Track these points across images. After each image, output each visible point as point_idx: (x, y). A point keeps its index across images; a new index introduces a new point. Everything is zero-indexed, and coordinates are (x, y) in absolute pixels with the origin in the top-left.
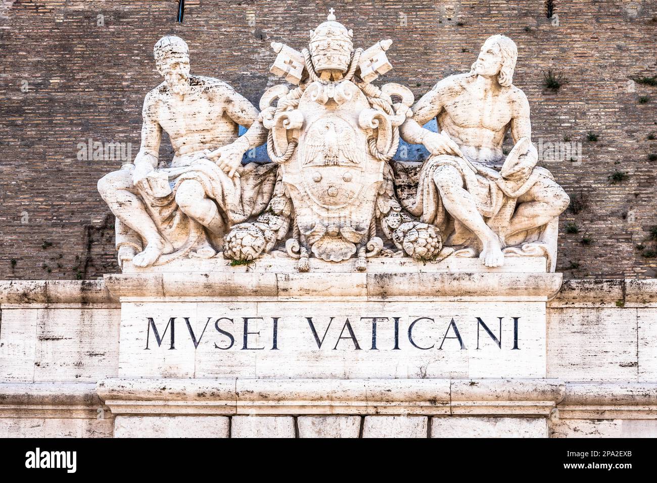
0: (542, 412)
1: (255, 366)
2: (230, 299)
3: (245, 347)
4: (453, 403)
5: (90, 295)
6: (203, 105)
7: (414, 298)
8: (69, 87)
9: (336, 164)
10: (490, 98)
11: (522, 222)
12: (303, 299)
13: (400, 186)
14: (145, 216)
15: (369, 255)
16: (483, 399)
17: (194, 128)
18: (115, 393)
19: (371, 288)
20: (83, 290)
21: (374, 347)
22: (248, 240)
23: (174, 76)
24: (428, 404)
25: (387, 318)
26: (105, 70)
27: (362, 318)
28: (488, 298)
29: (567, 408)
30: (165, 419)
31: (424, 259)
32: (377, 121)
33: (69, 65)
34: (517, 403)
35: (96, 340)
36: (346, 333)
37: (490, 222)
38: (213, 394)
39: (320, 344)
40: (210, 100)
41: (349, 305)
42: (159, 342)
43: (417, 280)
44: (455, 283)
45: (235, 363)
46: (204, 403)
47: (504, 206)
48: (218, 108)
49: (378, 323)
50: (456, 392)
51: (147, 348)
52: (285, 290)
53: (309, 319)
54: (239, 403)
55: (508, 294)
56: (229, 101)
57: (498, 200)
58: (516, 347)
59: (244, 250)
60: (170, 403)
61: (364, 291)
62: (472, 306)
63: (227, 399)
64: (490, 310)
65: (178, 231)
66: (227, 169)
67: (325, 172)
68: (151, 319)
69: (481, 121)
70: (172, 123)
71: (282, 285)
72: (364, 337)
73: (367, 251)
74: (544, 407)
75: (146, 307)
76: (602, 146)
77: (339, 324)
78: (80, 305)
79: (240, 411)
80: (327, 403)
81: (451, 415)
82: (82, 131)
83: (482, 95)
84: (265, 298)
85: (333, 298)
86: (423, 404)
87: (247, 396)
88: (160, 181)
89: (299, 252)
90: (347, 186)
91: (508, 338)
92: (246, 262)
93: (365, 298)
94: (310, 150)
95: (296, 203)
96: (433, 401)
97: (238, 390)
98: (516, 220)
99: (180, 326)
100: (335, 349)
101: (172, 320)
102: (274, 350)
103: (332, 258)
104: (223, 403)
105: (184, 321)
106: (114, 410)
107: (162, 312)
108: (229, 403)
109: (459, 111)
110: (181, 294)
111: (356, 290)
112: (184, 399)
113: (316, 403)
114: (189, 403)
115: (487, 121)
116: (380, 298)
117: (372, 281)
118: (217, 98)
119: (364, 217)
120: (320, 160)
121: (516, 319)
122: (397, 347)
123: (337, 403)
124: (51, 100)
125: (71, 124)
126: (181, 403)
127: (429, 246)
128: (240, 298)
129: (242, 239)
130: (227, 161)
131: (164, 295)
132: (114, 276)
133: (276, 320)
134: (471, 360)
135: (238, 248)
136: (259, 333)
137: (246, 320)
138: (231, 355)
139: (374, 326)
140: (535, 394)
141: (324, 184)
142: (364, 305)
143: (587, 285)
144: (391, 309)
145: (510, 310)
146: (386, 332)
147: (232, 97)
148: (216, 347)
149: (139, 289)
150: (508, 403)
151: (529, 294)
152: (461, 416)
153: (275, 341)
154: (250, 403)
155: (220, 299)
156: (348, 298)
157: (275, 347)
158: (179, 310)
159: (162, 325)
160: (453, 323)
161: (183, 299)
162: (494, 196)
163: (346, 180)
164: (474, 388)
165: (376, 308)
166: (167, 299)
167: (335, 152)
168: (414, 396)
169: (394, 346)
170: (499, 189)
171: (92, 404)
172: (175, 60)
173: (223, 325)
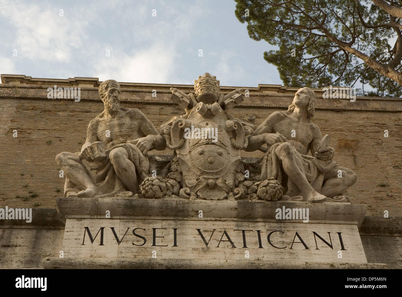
1: (162, 256)
2: (143, 217)
3: (154, 245)
6: (127, 120)
7: (268, 220)
9: (213, 144)
14: (86, 174)
19: (240, 211)
21: (245, 246)
22: (156, 182)
25: (252, 231)
27: (234, 230)
32: (236, 125)
36: (225, 238)
39: (207, 244)
40: (132, 117)
41: (225, 223)
42: (92, 241)
48: (136, 123)
49: (246, 233)
51: (83, 244)
52: (182, 211)
53: (199, 230)
55: (332, 218)
56: (143, 119)
58: (343, 249)
61: (236, 213)
62: (309, 225)
64: (322, 229)
65: (108, 185)
66: (142, 149)
67: (206, 147)
68: (87, 228)
71: (180, 207)
72: (237, 241)
73: (235, 194)
75: (84, 221)
77: (219, 233)
84: (168, 218)
89: (189, 194)
90: (220, 158)
91: (336, 242)
92: (154, 198)
93: (236, 219)
97: (151, 264)
99: (108, 234)
100: (218, 247)
101: (102, 229)
102: (175, 247)
103: (211, 197)
105: (111, 230)
107: (95, 224)
109: (284, 128)
111: (230, 213)
117: (241, 206)
118: (136, 117)
121: (339, 234)
122: (261, 247)
127: (276, 189)
128: (150, 217)
129: (153, 181)
130: (142, 143)
131: (97, 214)
133: (175, 230)
135: (150, 187)
136: (164, 237)
137: (154, 229)
138: (144, 249)
139: (244, 235)
141: (206, 155)
142: (235, 223)
144: (255, 226)
145: (335, 229)
146: (252, 239)
148: (133, 244)
151: (345, 220)
153: (175, 242)
155: (136, 217)
156: (225, 219)
157: (175, 245)
158: (107, 223)
159: (94, 232)
160: (297, 234)
162: (312, 169)
163: (220, 154)
165: (244, 225)
166: (99, 217)
169: (258, 246)
170: (315, 165)
173: (138, 232)
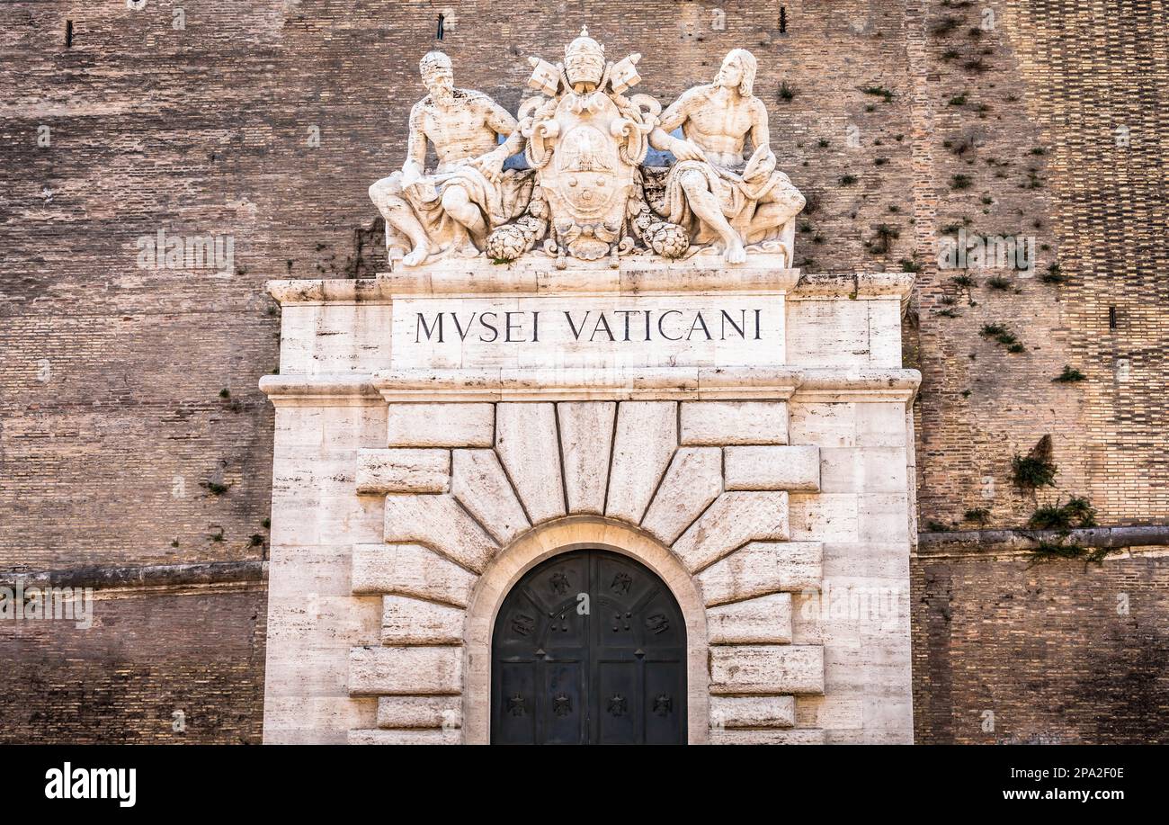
0: (782, 397)
1: (518, 357)
2: (493, 295)
3: (508, 340)
4: (701, 389)
5: (363, 292)
6: (466, 116)
7: (663, 293)
8: (338, 100)
9: (590, 170)
10: (731, 108)
11: (763, 221)
12: (561, 294)
13: (649, 190)
14: (413, 219)
15: (621, 253)
16: (728, 385)
17: (457, 138)
18: (389, 383)
19: (623, 284)
20: (357, 288)
21: (627, 338)
22: (509, 241)
23: (439, 89)
24: (678, 390)
25: (639, 312)
26: (371, 84)
27: (615, 312)
28: (732, 292)
29: (805, 393)
30: (435, 406)
31: (672, 257)
32: (627, 130)
33: (338, 80)
34: (760, 389)
35: (370, 333)
36: (601, 325)
37: (732, 222)
38: (479, 383)
39: (577, 336)
40: (472, 111)
41: (603, 300)
42: (429, 335)
43: (666, 276)
44: (701, 278)
45: (499, 354)
46: (470, 391)
47: (745, 207)
48: (480, 119)
49: (630, 316)
50: (703, 379)
51: (417, 342)
52: (544, 286)
53: (567, 313)
54: (504, 391)
55: (750, 289)
56: (490, 112)
57: (740, 202)
58: (758, 337)
59: (506, 250)
60: (440, 392)
61: (618, 287)
62: (717, 300)
63: (492, 388)
64: (734, 304)
65: (444, 233)
66: (488, 175)
67: (580, 177)
68: (421, 315)
69: (724, 129)
70: (437, 133)
71: (541, 282)
72: (617, 329)
73: (620, 250)
74: (784, 392)
75: (415, 303)
76: (832, 151)
77: (594, 317)
78: (354, 302)
79: (504, 398)
80: (584, 390)
81: (699, 400)
82: (352, 141)
83: (724, 105)
84: (526, 294)
85: (588, 294)
86: (673, 390)
87: (512, 384)
88: (427, 187)
89: (556, 252)
90: (601, 190)
91: (750, 329)
92: (508, 261)
93: (619, 293)
94: (566, 157)
95: (553, 206)
96: (683, 387)
97: (503, 379)
98: (756, 220)
99: (448, 323)
100: (591, 340)
101: (440, 315)
102: (535, 342)
103: (587, 257)
104: (488, 391)
105: (452, 317)
106: (388, 399)
107: (431, 308)
108: (494, 391)
109: (703, 120)
110: (449, 291)
111: (610, 286)
112: (452, 388)
113: (574, 390)
114: (458, 392)
115: (729, 129)
116: (632, 294)
117: (625, 277)
118: (479, 110)
119: (616, 219)
120: (575, 165)
121: (757, 311)
122: (648, 339)
123: (594, 391)
124: (322, 113)
125: (341, 134)
126: (450, 392)
127: (677, 245)
128: (502, 295)
129: (504, 240)
130: (488, 168)
131: (432, 292)
132: (386, 275)
133: (536, 314)
134: (717, 350)
135: (501, 248)
136: (520, 326)
137: (508, 314)
138: (495, 347)
139: (627, 319)
140: (776, 380)
141: (580, 188)
142: (617, 300)
143: (822, 280)
144: (644, 303)
145: (751, 303)
146: (637, 325)
147: (492, 109)
148: (481, 339)
149: (409, 287)
150: (751, 389)
151: (769, 289)
152: (707, 401)
153: (535, 334)
154: (514, 391)
155: (485, 295)
156: (603, 293)
157: (535, 340)
158: (447, 306)
159: (431, 321)
160: (699, 315)
161: (449, 295)
162: (736, 198)
163: (600, 185)
164: (720, 376)
165: (629, 303)
166: (435, 296)
167: (589, 157)
168: (665, 384)
169: (645, 337)
170: (741, 191)
171: (367, 394)
172: (440, 75)
173: (488, 320)
